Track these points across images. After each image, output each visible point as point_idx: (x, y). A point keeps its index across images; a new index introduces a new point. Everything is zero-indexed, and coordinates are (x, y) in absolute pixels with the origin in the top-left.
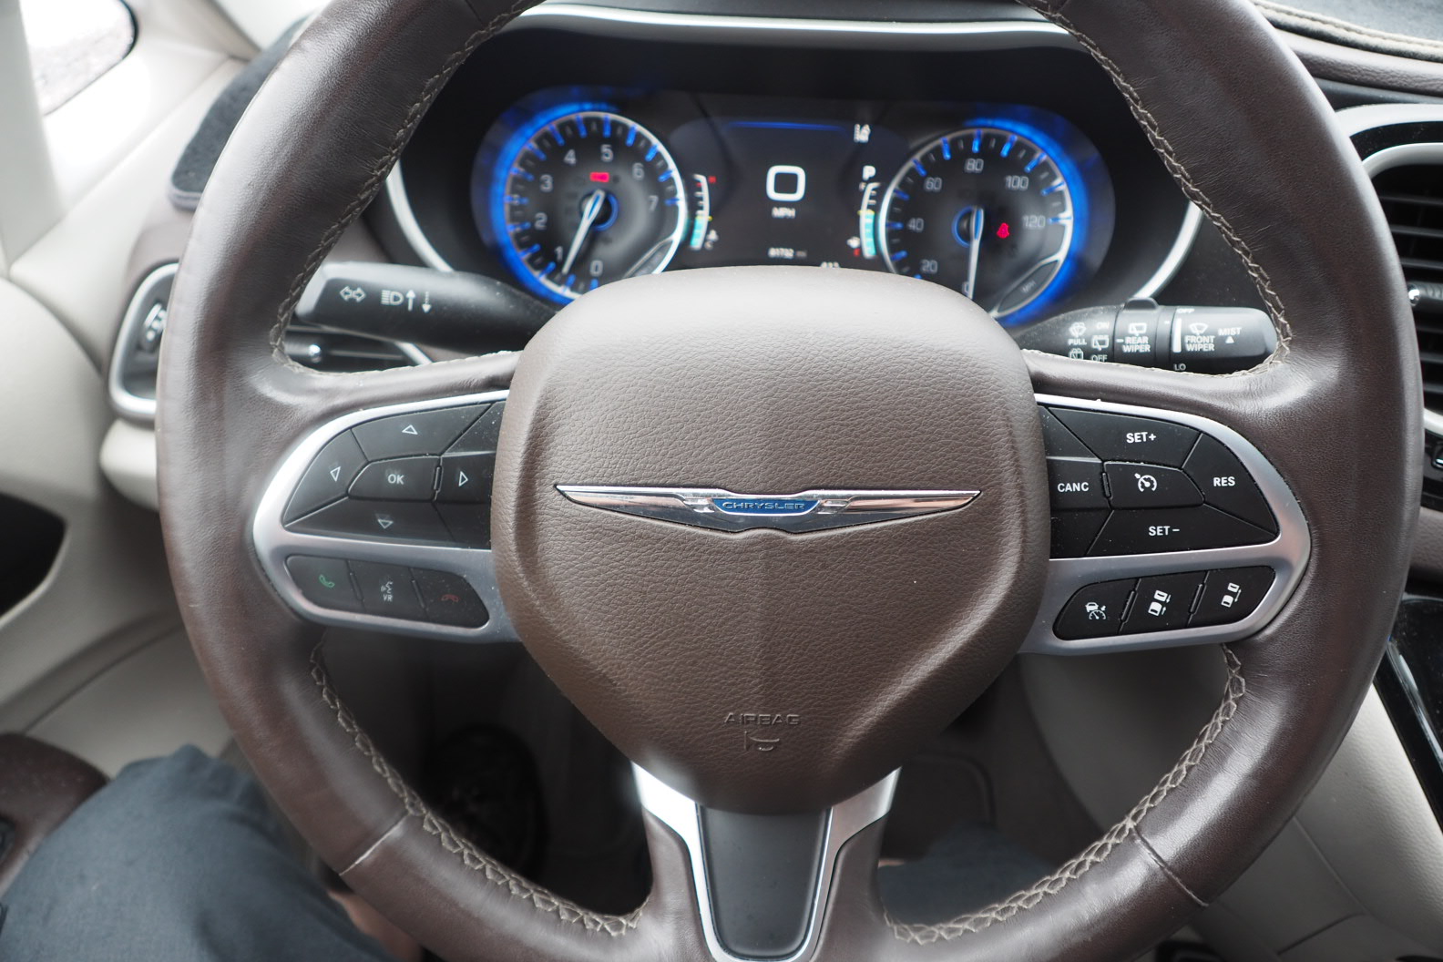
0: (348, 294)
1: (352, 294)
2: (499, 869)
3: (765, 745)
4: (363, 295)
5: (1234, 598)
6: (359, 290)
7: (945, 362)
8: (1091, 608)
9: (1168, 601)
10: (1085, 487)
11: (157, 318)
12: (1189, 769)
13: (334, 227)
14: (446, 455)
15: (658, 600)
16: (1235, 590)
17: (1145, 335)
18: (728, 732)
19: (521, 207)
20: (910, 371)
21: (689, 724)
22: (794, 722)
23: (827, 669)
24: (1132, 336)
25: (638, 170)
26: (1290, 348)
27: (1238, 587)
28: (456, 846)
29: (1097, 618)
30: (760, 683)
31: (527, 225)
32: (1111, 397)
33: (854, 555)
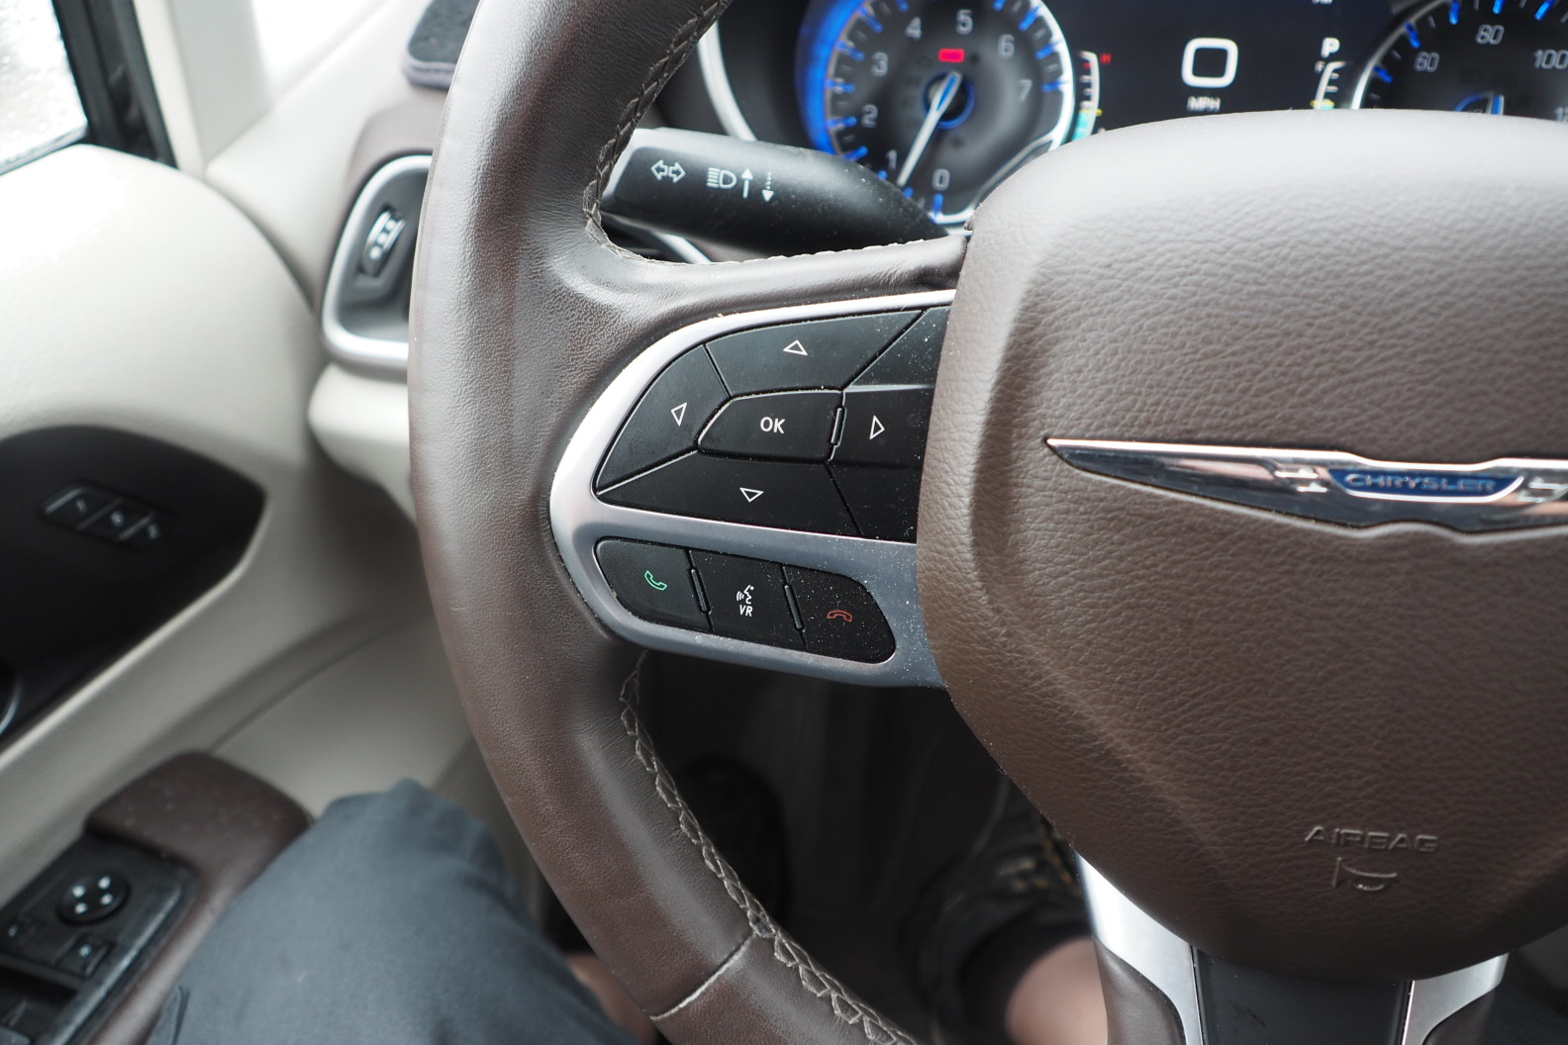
0: (662, 171)
1: (668, 171)
2: (880, 1023)
3: (1370, 881)
4: (683, 174)
6: (677, 166)
11: (385, 231)
13: (691, 21)
14: (852, 389)
15: (1214, 634)
18: (1309, 857)
19: (845, 96)
22: (1428, 847)
23: (1497, 765)
25: (1005, 46)
28: (821, 986)
30: (1377, 781)
31: (853, 121)
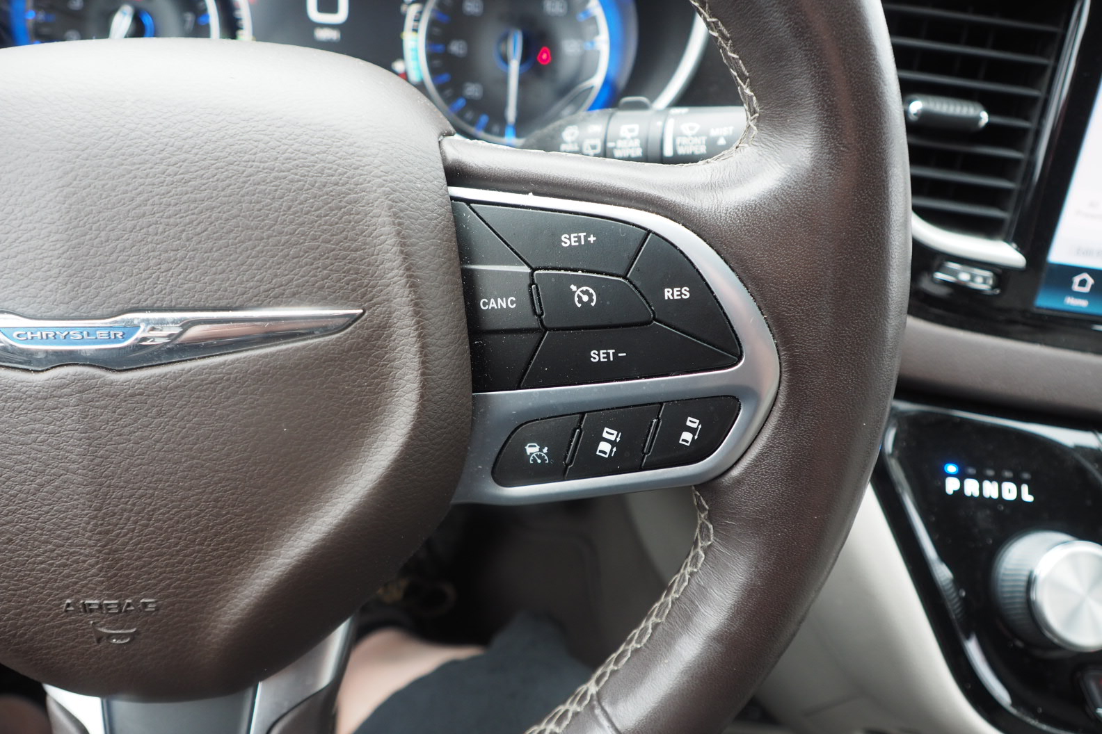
3: (119, 636)
5: (694, 435)
7: (313, 140)
8: (532, 450)
9: (618, 439)
10: (512, 302)
12: (655, 626)
16: (695, 426)
17: (637, 137)
18: (70, 623)
20: (263, 151)
21: (21, 614)
22: (151, 608)
23: (182, 543)
24: (623, 139)
26: (757, 126)
27: (698, 421)
29: (539, 461)
30: (97, 563)
32: (545, 189)
33: (198, 397)
